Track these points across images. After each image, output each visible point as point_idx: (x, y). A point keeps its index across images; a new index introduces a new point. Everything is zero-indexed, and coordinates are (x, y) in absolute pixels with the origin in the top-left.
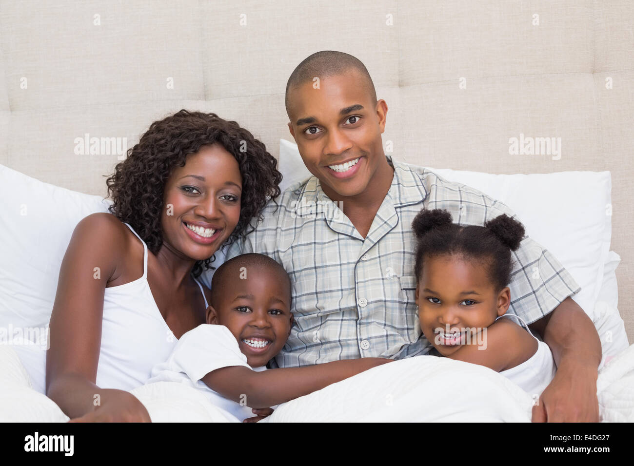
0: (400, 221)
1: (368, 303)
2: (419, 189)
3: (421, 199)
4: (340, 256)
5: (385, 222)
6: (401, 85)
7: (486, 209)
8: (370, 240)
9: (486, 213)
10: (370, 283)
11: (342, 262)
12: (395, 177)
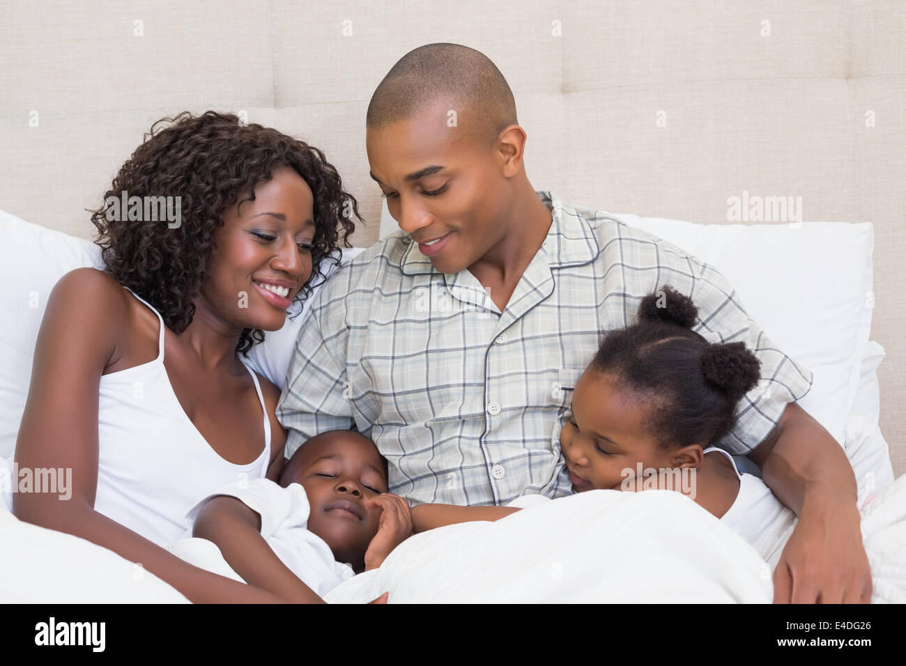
0: (556, 289)
1: (502, 410)
2: (589, 244)
3: (591, 259)
4: (464, 335)
5: (535, 289)
6: (565, 90)
7: (694, 282)
8: (510, 314)
9: (692, 289)
10: (507, 379)
11: (467, 346)
12: (554, 223)
